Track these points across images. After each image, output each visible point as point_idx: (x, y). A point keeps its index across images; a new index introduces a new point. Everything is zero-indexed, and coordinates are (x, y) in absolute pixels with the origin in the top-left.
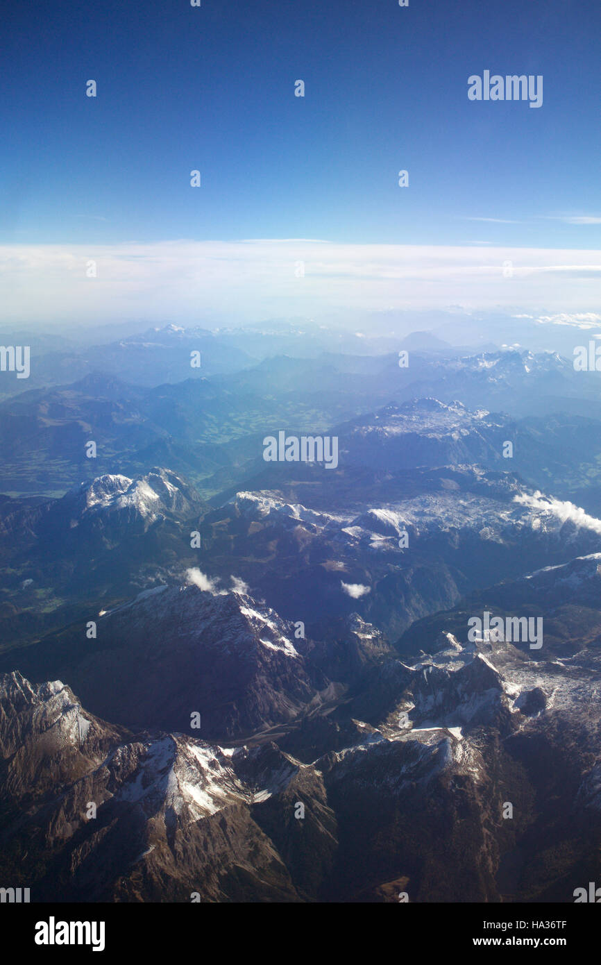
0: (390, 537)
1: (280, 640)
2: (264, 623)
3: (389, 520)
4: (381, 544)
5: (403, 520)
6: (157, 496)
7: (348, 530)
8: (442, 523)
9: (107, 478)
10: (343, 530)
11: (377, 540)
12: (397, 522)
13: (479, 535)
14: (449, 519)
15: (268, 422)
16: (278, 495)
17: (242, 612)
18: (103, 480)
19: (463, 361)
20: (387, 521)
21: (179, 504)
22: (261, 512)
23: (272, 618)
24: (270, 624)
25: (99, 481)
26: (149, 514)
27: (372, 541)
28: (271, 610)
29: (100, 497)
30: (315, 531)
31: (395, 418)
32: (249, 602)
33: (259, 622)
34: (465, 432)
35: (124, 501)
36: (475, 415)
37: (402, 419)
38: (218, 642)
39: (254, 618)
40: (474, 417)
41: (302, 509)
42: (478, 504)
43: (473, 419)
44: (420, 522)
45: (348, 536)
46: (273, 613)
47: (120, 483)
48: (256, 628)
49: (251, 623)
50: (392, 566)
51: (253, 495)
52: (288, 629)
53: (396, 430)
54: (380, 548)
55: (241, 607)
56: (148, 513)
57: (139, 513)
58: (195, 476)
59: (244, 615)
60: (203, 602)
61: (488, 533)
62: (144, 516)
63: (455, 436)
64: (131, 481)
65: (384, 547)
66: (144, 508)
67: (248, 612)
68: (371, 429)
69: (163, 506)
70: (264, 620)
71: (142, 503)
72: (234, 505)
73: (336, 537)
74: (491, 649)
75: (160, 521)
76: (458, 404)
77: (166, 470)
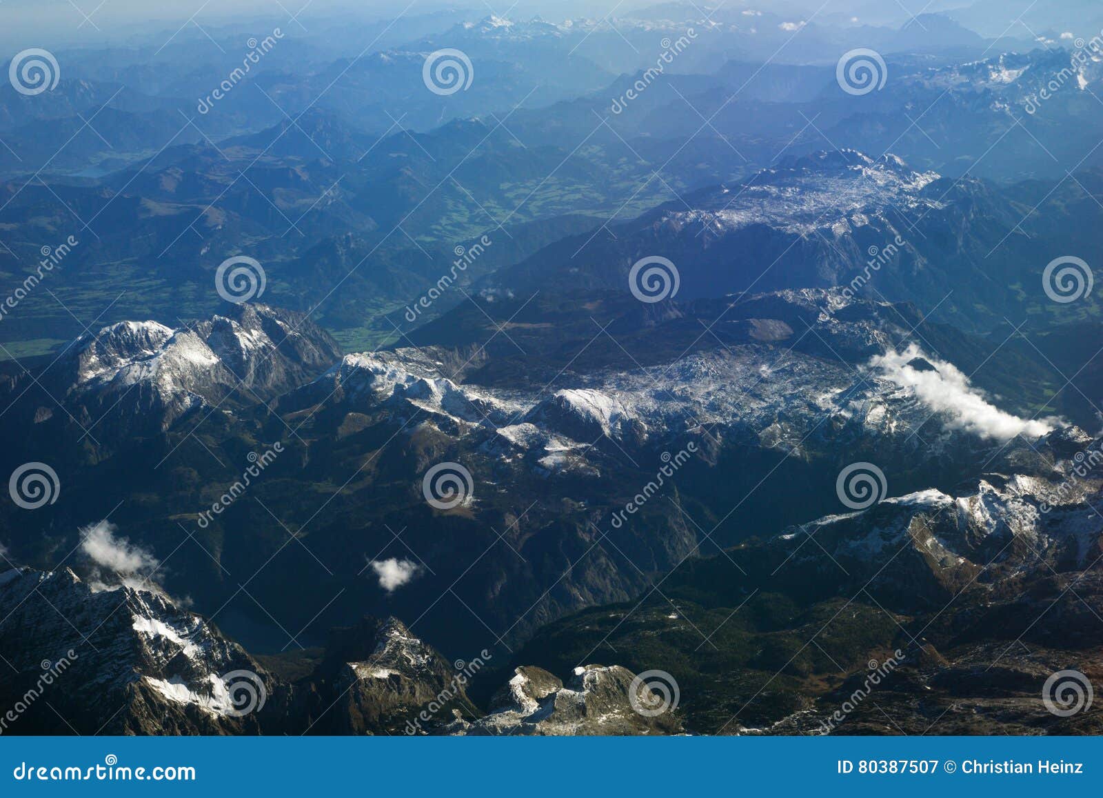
0: (583, 445)
1: (205, 680)
2: (178, 647)
3: (592, 410)
4: (560, 459)
5: (619, 410)
6: (215, 360)
7: (510, 433)
8: (694, 414)
9: (122, 328)
10: (500, 431)
11: (557, 450)
12: (607, 414)
13: (759, 439)
14: (713, 408)
15: (565, 199)
16: (434, 356)
17: (136, 627)
18: (116, 332)
19: (964, 71)
20: (588, 411)
21: (262, 371)
22: (376, 392)
23: (197, 637)
24: (190, 650)
25: (108, 334)
26: (178, 397)
27: (547, 454)
28: (197, 621)
29: (108, 363)
30: (455, 431)
31: (755, 195)
32: (155, 605)
33: (168, 645)
34: (860, 220)
35: (136, 373)
36: (909, 183)
37: (765, 195)
38: (87, 685)
39: (158, 637)
40: (905, 186)
41: (448, 387)
42: (791, 373)
43: (901, 191)
44: (657, 413)
45: (504, 442)
46: (200, 626)
47: (147, 337)
48: (158, 659)
49: (149, 650)
50: (571, 501)
51: (377, 358)
52: (224, 658)
53: (738, 218)
54: (557, 467)
55: (135, 616)
56: (175, 395)
57: (158, 395)
58: (377, 306)
59: (136, 633)
60: (73, 604)
61: (779, 435)
62: (167, 400)
63: (839, 228)
64: (170, 332)
65: (565, 465)
66: (168, 385)
67: (144, 626)
68: (692, 215)
69: (225, 378)
70: (179, 641)
71: (167, 377)
72: (333, 380)
73: (484, 446)
74: (584, 714)
75: (194, 409)
76: (891, 159)
77: (259, 309)
